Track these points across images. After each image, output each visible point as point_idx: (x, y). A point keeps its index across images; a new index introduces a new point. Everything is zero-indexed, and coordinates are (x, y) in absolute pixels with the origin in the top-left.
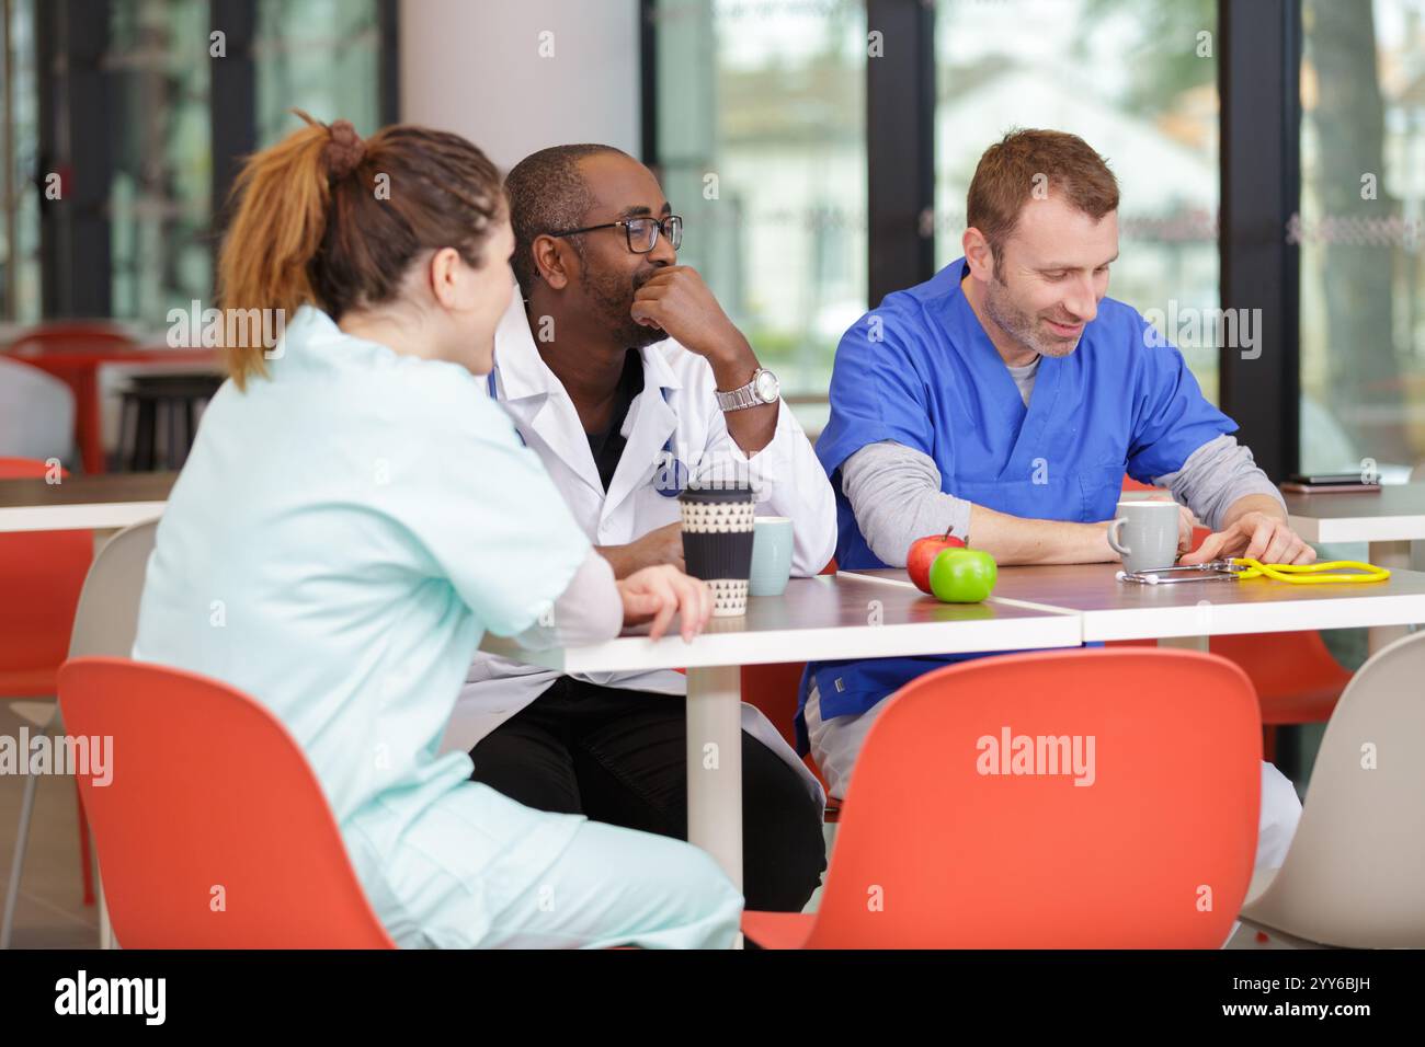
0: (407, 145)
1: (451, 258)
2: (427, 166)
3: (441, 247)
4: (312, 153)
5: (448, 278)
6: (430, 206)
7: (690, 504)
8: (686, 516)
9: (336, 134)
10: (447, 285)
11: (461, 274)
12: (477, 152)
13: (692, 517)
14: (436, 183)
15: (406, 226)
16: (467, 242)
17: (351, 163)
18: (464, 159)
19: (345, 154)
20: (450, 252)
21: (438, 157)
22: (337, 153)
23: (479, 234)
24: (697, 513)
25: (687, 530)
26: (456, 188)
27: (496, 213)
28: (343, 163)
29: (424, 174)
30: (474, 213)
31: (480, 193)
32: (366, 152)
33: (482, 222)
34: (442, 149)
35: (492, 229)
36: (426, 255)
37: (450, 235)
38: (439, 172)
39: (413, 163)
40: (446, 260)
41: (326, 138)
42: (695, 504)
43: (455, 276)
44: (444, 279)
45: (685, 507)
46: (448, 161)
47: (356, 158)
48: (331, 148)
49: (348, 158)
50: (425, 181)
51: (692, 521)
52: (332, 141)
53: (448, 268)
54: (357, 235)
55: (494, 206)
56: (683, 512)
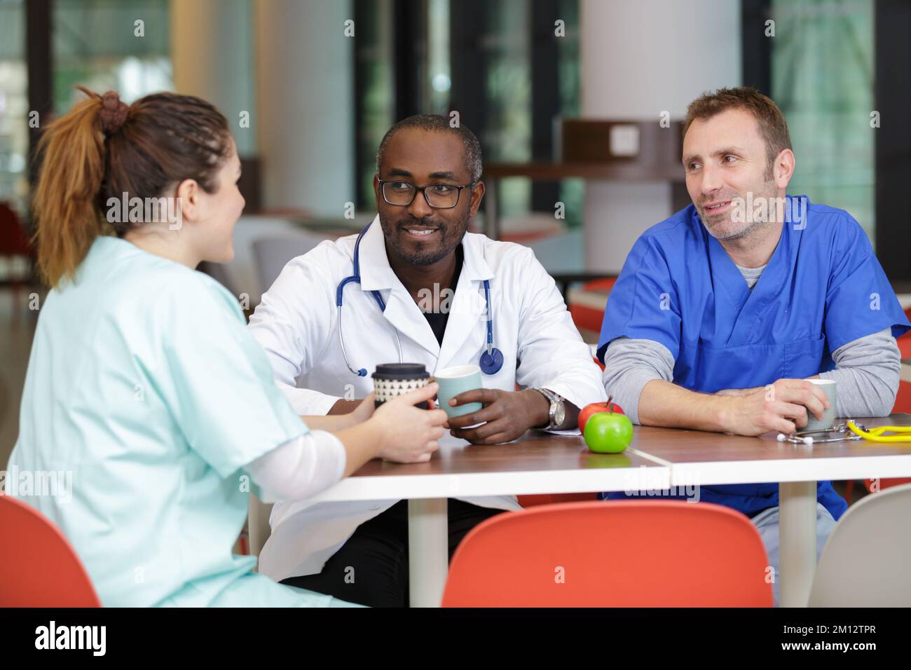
0: (156, 107)
1: (192, 186)
2: (170, 122)
3: (183, 179)
4: (88, 118)
5: (191, 200)
6: (172, 150)
7: (380, 381)
8: (377, 389)
9: (106, 103)
10: (190, 205)
11: (200, 197)
12: (210, 108)
13: (381, 390)
14: (178, 134)
15: (157, 167)
16: (203, 174)
17: (118, 123)
18: (200, 114)
19: (113, 116)
20: (189, 182)
21: (179, 114)
22: (107, 116)
23: (212, 168)
24: (384, 387)
25: (378, 400)
26: (193, 136)
27: (224, 151)
28: (112, 122)
29: (169, 128)
30: (207, 153)
31: (212, 138)
32: (129, 113)
33: (214, 158)
34: (181, 108)
35: (221, 162)
36: (173, 186)
37: (191, 170)
38: (180, 126)
39: (160, 120)
40: (187, 186)
41: (99, 106)
42: (383, 381)
43: (196, 199)
44: (188, 202)
45: (377, 383)
46: (185, 117)
47: (122, 118)
48: (103, 112)
49: (115, 119)
50: (170, 133)
51: (381, 393)
52: (103, 107)
53: (191, 192)
54: (124, 174)
55: (222, 146)
56: (375, 386)
